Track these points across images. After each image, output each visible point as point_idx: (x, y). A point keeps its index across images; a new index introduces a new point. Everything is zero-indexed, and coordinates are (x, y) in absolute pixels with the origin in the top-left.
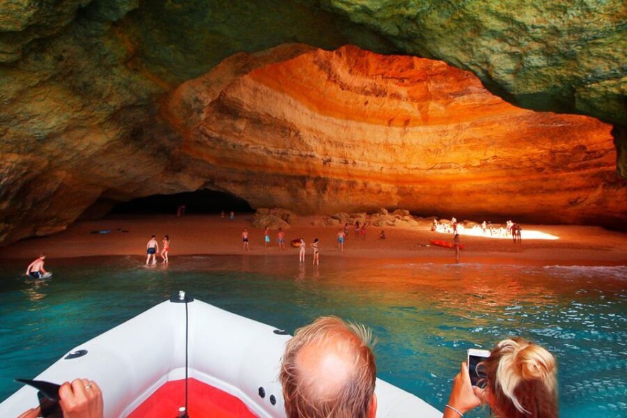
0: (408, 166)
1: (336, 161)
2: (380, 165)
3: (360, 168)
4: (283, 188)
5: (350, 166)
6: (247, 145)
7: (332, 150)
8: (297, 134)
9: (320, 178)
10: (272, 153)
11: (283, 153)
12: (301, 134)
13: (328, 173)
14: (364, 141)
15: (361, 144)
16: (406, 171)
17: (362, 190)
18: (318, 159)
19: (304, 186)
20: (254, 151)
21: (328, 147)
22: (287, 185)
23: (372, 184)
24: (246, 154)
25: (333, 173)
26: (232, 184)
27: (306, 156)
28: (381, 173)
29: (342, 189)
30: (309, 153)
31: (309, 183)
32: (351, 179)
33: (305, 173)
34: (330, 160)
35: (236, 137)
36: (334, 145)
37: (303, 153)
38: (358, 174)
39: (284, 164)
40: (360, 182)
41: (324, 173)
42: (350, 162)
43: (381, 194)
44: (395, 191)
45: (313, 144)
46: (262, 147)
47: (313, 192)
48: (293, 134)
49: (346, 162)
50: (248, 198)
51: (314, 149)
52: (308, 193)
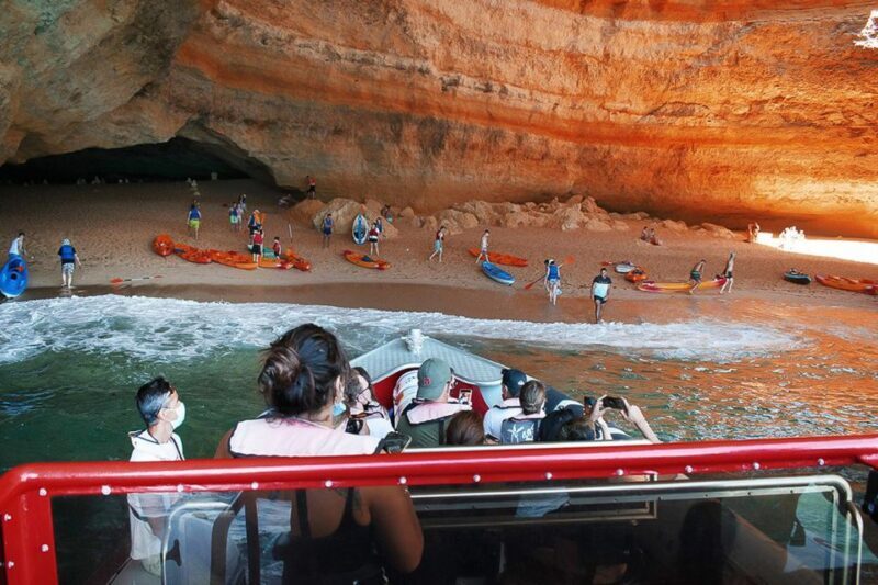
0: (608, 105)
1: (468, 86)
2: (554, 99)
3: (513, 102)
4: (352, 140)
5: (495, 97)
6: (291, 39)
7: (462, 58)
8: (401, 19)
9: (432, 120)
10: (340, 57)
11: (364, 61)
12: (409, 19)
13: (450, 111)
14: (528, 44)
15: (523, 50)
16: (601, 115)
17: (510, 151)
18: (433, 78)
19: (397, 138)
20: (303, 52)
21: (455, 51)
22: (360, 133)
23: (533, 139)
24: (286, 58)
25: (459, 112)
26: (243, 127)
27: (412, 69)
28: (554, 117)
29: (473, 147)
30: (419, 64)
31: (410, 130)
32: (494, 127)
33: (402, 109)
34: (456, 83)
35: (272, 17)
36: (468, 50)
37: (407, 63)
38: (509, 115)
39: (364, 87)
40: (510, 133)
41: (441, 109)
42: (496, 87)
43: (547, 162)
44: (575, 155)
45: (431, 42)
46: (322, 44)
47: (415, 151)
48: (392, 17)
49: (488, 89)
50: (274, 160)
51: (429, 55)
52: (404, 153)
